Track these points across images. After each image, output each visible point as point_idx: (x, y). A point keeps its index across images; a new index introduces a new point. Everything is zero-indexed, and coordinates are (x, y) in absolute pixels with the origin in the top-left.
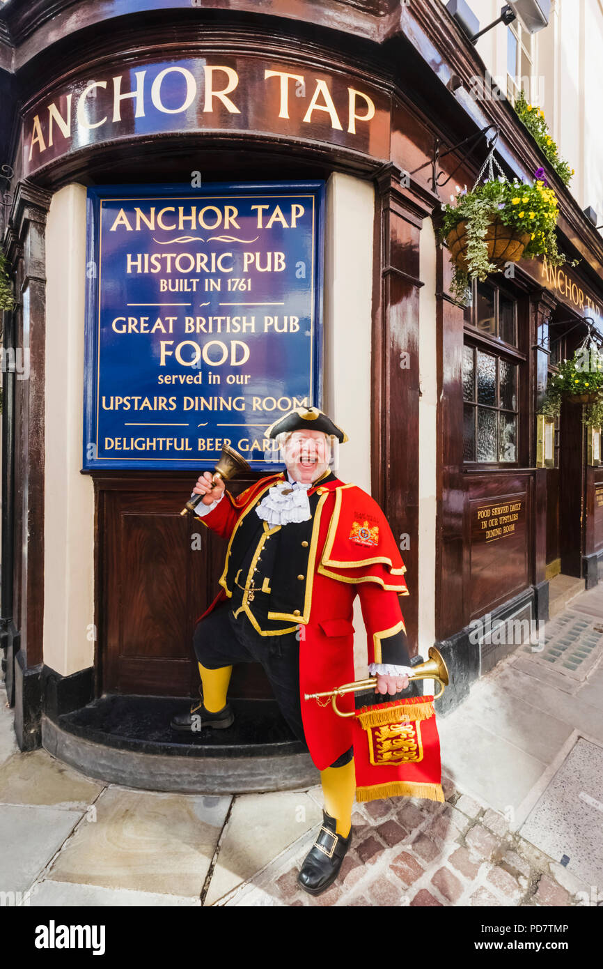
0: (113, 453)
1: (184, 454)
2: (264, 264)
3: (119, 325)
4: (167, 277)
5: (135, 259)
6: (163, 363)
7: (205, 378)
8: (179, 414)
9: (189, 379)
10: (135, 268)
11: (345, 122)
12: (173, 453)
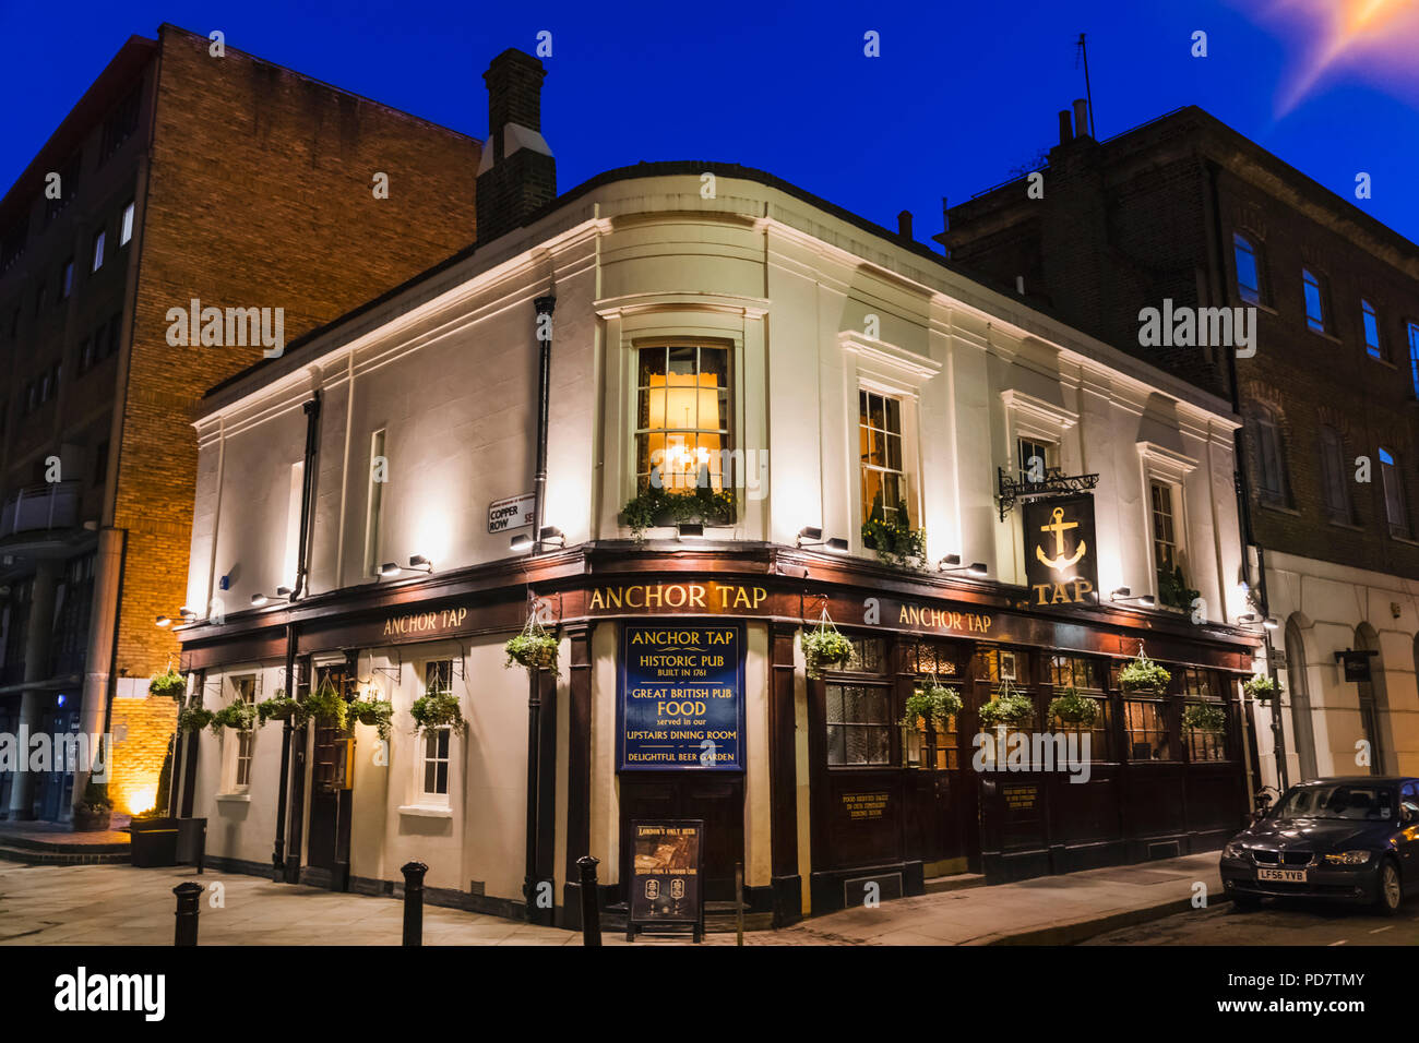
0: (633, 762)
1: (671, 762)
2: (712, 662)
3: (636, 693)
4: (662, 668)
5: (645, 659)
6: (660, 713)
7: (682, 722)
8: (669, 741)
9: (674, 722)
10: (644, 663)
11: (752, 604)
12: (665, 762)
